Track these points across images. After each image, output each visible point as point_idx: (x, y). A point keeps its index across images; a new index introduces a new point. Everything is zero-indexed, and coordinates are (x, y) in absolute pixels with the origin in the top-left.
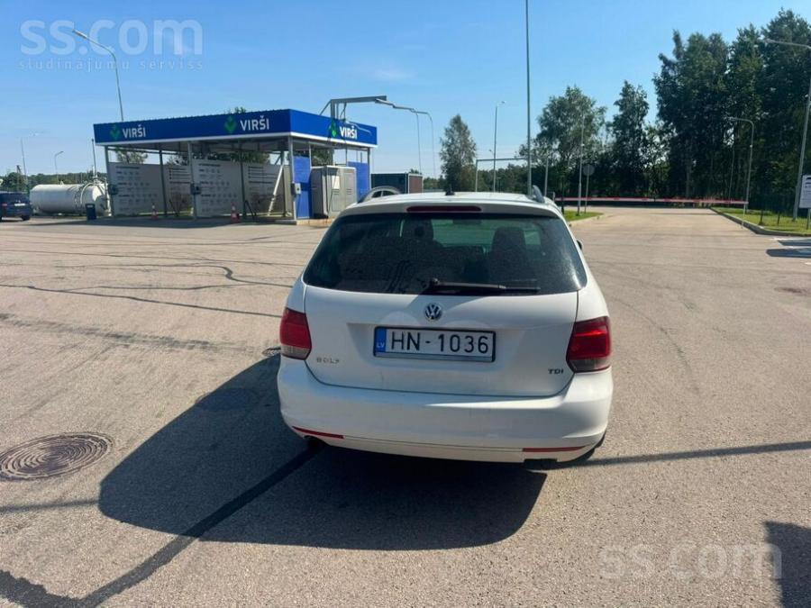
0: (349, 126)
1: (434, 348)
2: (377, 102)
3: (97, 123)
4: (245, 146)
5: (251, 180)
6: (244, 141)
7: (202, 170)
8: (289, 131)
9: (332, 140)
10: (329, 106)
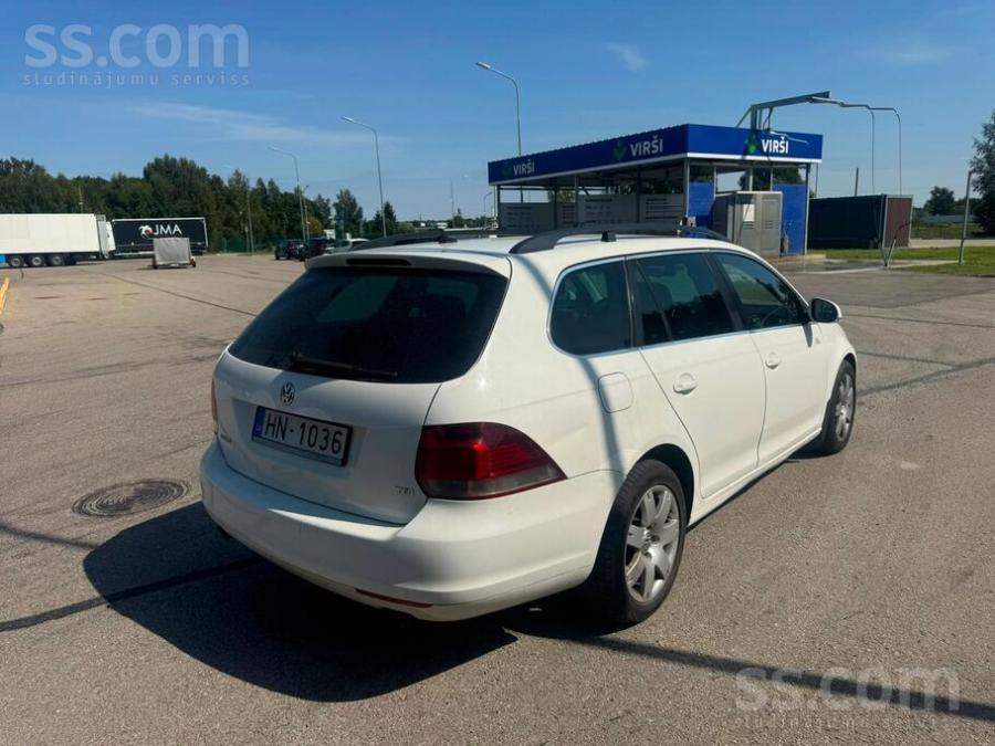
0: (773, 138)
2: (814, 101)
3: (491, 161)
4: (645, 175)
5: (649, 215)
6: (641, 168)
7: (589, 208)
8: (686, 151)
9: (749, 158)
10: (749, 114)
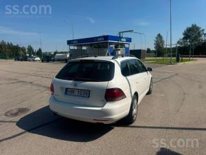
1: (76, 93)
2: (130, 32)
8: (108, 40)
9: (119, 42)
